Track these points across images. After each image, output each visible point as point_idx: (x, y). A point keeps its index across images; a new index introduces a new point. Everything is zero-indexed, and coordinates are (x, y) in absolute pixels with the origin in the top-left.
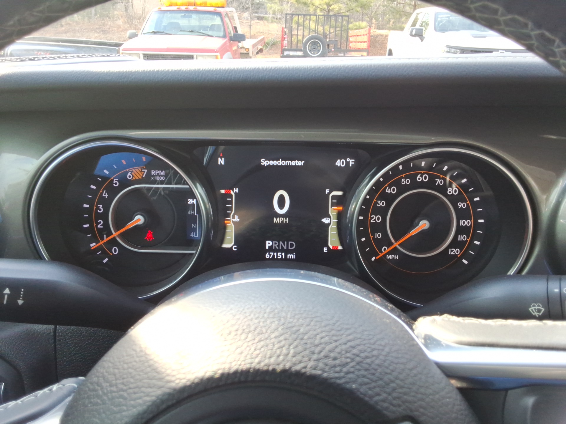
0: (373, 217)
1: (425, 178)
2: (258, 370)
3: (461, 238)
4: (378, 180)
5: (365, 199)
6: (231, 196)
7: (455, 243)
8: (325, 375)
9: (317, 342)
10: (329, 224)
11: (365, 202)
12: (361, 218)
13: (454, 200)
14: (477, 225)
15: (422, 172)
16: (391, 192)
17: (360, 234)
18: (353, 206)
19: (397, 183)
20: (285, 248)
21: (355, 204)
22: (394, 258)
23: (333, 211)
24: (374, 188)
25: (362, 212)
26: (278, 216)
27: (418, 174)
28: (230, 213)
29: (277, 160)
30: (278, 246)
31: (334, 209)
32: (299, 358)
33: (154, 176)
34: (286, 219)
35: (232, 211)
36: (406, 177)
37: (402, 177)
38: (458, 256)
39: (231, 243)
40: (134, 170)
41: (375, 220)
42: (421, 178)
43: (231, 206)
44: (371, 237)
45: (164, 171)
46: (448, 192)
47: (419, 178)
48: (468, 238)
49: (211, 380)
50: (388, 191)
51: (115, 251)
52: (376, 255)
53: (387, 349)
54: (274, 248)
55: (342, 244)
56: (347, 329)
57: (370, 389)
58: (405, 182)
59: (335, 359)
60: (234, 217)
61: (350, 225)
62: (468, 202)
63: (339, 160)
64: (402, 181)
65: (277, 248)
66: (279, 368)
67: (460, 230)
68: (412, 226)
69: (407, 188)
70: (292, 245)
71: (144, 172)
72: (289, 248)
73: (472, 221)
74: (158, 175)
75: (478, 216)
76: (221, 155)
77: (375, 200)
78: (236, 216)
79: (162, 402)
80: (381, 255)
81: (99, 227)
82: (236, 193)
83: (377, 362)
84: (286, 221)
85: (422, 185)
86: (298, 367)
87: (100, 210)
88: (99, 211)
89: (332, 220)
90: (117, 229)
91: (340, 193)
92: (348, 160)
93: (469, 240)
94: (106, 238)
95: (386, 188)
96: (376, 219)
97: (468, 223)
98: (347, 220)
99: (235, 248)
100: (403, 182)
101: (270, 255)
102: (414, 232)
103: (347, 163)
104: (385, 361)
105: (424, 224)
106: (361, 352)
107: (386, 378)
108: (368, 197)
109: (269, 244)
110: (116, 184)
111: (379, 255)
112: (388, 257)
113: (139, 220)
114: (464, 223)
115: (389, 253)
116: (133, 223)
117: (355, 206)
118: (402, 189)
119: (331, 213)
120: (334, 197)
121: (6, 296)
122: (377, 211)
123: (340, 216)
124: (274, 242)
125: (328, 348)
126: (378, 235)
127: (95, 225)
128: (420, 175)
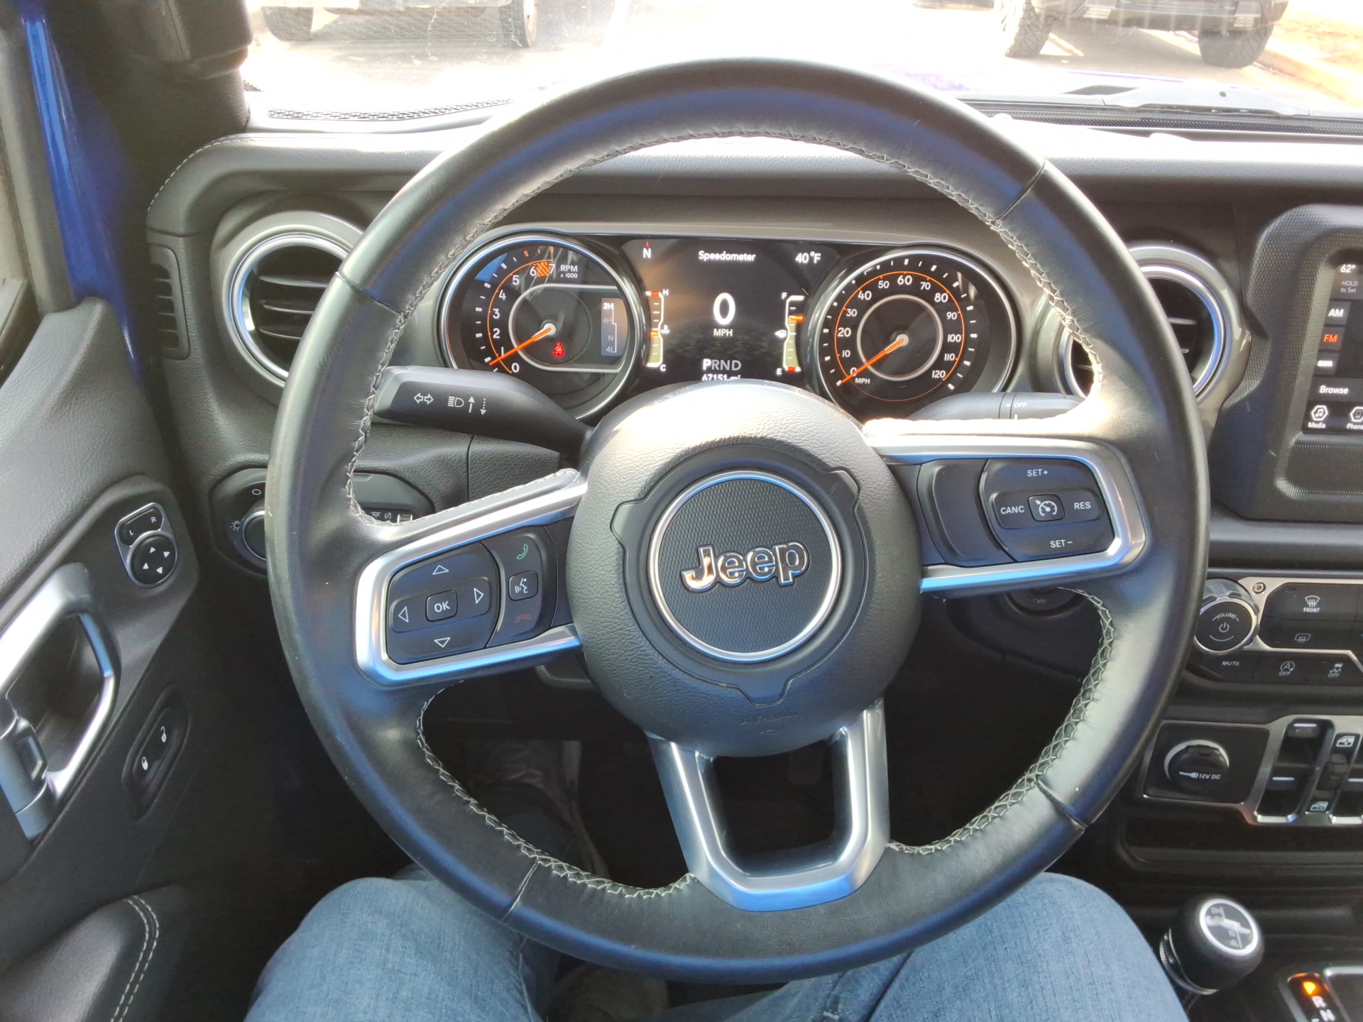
0: (841, 330)
1: (908, 280)
2: (745, 437)
3: (949, 357)
4: (850, 283)
5: (832, 307)
6: (659, 300)
7: (939, 364)
8: (789, 440)
9: (783, 422)
10: (785, 339)
11: (832, 311)
12: (826, 331)
13: (942, 309)
14: (968, 341)
15: (905, 272)
16: (864, 298)
17: (823, 353)
18: (817, 315)
19: (873, 287)
20: (728, 368)
21: (819, 312)
22: (864, 383)
23: (790, 322)
24: (844, 292)
25: (826, 324)
26: (719, 327)
27: (900, 275)
28: (658, 323)
29: (720, 252)
30: (719, 366)
31: (792, 319)
32: (771, 430)
33: (564, 273)
34: (729, 330)
35: (660, 319)
36: (884, 279)
37: (879, 279)
38: (944, 380)
39: (658, 361)
40: (538, 264)
41: (843, 334)
42: (902, 280)
43: (658, 312)
44: (838, 355)
45: (576, 267)
46: (935, 299)
47: (901, 281)
48: (956, 357)
49: (713, 443)
50: (861, 296)
51: (516, 368)
52: (842, 377)
53: (833, 430)
54: (713, 368)
55: (800, 364)
56: (805, 416)
57: (819, 450)
58: (883, 285)
59: (796, 432)
60: (662, 328)
61: (811, 340)
62: (960, 312)
63: (800, 254)
64: (880, 284)
65: (718, 369)
66: (759, 436)
67: (947, 347)
68: (888, 341)
69: (885, 293)
70: (736, 365)
71: (552, 267)
72: (733, 369)
73: (963, 336)
74: (569, 271)
75: (969, 330)
76: (647, 245)
77: (844, 308)
78: (666, 327)
79: (681, 456)
80: (848, 377)
81: (495, 336)
82: (665, 296)
83: (825, 436)
84: (729, 334)
85: (904, 289)
86: (771, 436)
87: (496, 315)
88: (494, 316)
89: (789, 334)
90: (520, 341)
91: (800, 298)
92: (812, 254)
93: (957, 359)
94: (505, 353)
95: (859, 291)
96: (844, 332)
97: (958, 338)
98: (808, 334)
99: (663, 368)
100: (881, 286)
101: (708, 377)
102: (889, 349)
103: (811, 259)
104: (831, 436)
105: (902, 340)
106: (814, 430)
107: (830, 446)
108: (835, 304)
109: (707, 363)
110: (516, 282)
111: (846, 377)
112: (858, 381)
113: (549, 329)
114: (953, 338)
115: (859, 376)
116: (542, 334)
117: (819, 314)
118: (878, 295)
119: (789, 324)
120: (792, 304)
121: (471, 405)
122: (846, 322)
123: (799, 328)
124: (714, 361)
125: (791, 426)
126: (846, 354)
127: (489, 334)
128: (901, 276)
